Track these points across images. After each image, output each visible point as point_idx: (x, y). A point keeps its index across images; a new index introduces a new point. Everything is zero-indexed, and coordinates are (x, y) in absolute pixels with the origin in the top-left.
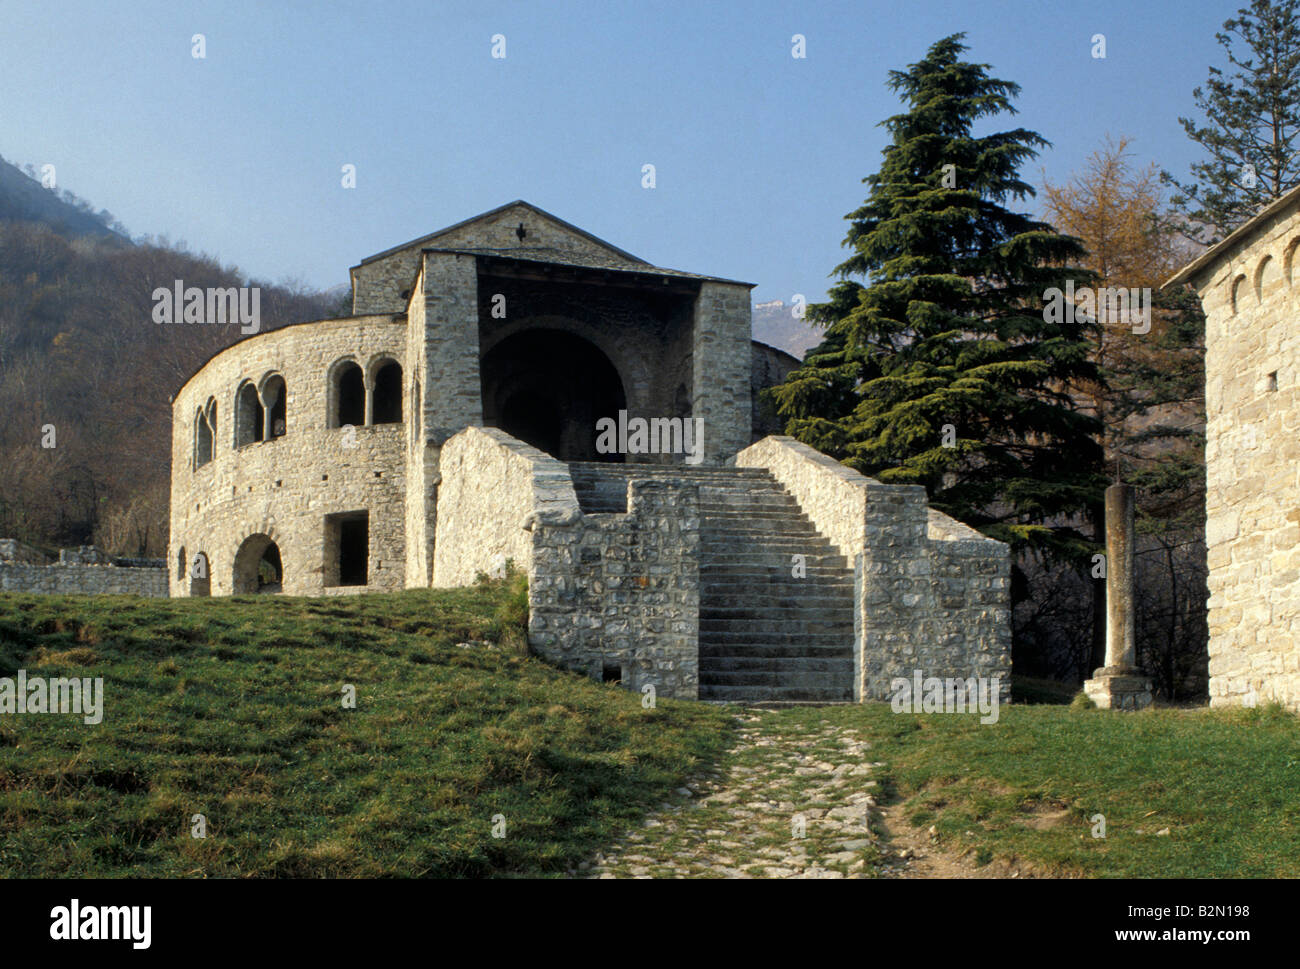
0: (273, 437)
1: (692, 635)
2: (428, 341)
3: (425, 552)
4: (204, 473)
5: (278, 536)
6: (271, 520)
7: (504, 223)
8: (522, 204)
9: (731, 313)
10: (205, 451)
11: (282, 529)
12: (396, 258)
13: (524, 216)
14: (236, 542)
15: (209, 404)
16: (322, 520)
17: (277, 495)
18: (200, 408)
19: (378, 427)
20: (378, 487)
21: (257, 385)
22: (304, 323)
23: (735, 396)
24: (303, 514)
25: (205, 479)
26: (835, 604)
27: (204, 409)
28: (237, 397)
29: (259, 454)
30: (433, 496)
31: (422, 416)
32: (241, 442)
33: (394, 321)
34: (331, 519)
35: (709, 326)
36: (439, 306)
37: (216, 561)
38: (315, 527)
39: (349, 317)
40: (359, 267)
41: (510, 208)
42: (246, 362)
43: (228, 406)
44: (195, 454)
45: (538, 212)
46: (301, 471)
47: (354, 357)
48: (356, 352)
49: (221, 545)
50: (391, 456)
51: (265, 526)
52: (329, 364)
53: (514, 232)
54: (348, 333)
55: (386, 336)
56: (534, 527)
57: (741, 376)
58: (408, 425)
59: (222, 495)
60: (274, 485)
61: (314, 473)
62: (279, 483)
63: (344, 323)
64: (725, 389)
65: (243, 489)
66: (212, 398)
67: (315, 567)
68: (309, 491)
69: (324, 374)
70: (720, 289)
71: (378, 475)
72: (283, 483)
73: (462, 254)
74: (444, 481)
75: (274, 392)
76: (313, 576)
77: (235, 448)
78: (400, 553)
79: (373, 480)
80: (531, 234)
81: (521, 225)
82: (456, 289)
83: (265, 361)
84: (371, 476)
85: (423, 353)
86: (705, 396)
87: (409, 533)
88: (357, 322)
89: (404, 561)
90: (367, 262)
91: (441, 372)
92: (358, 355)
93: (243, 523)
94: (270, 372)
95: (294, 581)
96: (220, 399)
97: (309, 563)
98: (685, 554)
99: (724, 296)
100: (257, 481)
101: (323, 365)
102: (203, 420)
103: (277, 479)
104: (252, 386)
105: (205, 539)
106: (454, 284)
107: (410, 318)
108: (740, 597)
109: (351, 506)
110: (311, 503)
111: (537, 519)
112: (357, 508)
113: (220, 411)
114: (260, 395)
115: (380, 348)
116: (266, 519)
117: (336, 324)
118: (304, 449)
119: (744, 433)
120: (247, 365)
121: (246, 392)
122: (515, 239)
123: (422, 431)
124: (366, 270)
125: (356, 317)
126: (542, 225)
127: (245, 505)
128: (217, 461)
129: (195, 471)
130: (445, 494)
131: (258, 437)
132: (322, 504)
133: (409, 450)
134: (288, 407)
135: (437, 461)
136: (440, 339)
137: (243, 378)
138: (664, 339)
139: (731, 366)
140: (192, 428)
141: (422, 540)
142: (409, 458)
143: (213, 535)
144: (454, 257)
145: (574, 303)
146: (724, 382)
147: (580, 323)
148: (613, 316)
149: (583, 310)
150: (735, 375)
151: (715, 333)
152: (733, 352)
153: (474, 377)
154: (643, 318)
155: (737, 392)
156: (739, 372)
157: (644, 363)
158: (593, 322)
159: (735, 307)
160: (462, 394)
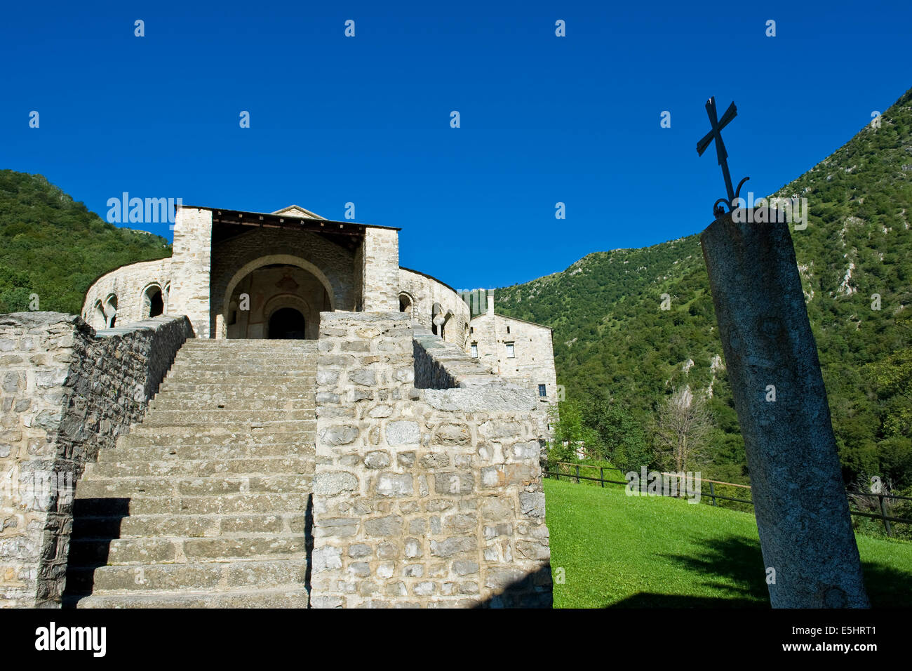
9: (385, 245)
21: (103, 303)
23: (388, 297)
28: (94, 312)
36: (183, 241)
42: (100, 290)
47: (157, 283)
48: (158, 280)
52: (142, 289)
54: (154, 268)
57: (392, 284)
63: (153, 263)
64: (381, 293)
70: (377, 231)
73: (202, 208)
82: (196, 230)
83: (109, 288)
91: (181, 284)
94: (110, 295)
99: (380, 236)
101: (138, 289)
106: (195, 227)
114: (105, 309)
117: (149, 263)
120: (100, 292)
136: (183, 262)
137: (98, 299)
139: (385, 278)
144: (196, 210)
145: (297, 247)
146: (380, 288)
147: (300, 259)
148: (321, 254)
149: (302, 251)
150: (388, 284)
151: (374, 258)
152: (386, 269)
153: (205, 287)
154: (340, 256)
155: (390, 294)
156: (390, 282)
157: (341, 283)
158: (308, 258)
159: (388, 242)
160: (195, 298)
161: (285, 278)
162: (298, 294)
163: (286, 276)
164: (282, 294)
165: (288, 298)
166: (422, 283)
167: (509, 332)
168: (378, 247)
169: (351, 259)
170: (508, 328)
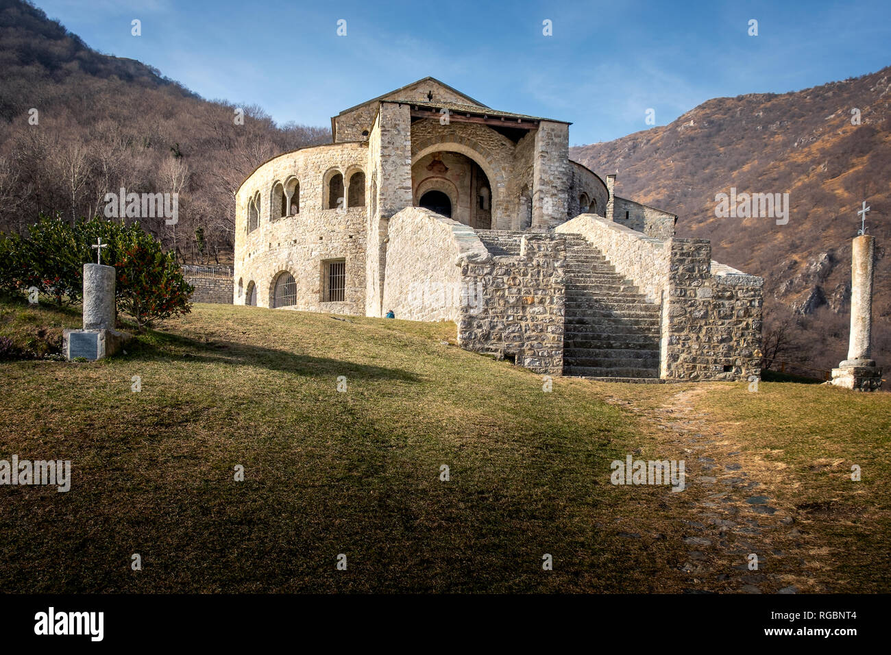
0: (292, 215)
1: (560, 334)
2: (383, 156)
3: (379, 282)
4: (253, 235)
5: (295, 272)
6: (290, 263)
7: (420, 90)
8: (431, 79)
9: (556, 140)
10: (253, 223)
11: (296, 267)
12: (359, 111)
13: (432, 86)
14: (271, 275)
15: (256, 195)
16: (319, 263)
17: (294, 248)
18: (251, 198)
19: (351, 209)
20: (351, 244)
21: (283, 184)
22: (310, 147)
23: (558, 191)
24: (308, 260)
25: (254, 239)
26: (637, 316)
27: (253, 198)
28: (272, 191)
29: (284, 224)
30: (383, 249)
31: (378, 202)
32: (273, 218)
33: (361, 146)
34: (324, 262)
35: (544, 149)
36: (389, 135)
37: (259, 286)
38: (315, 267)
39: (334, 144)
40: (339, 116)
41: (424, 81)
42: (277, 171)
43: (266, 197)
44: (248, 225)
45: (440, 83)
46: (308, 234)
47: (338, 167)
48: (339, 165)
49: (262, 277)
50: (358, 226)
51: (287, 266)
52: (324, 172)
53: (426, 96)
54: (335, 153)
55: (356, 155)
56: (463, 264)
57: (562, 179)
58: (369, 208)
59: (264, 248)
60: (293, 243)
61: (315, 237)
62: (295, 241)
63: (332, 147)
64: (552, 187)
65: (275, 245)
66: (258, 191)
67: (315, 290)
68: (312, 246)
69: (321, 177)
70: (551, 125)
71: (351, 237)
72: (298, 242)
73: (402, 103)
74: (391, 240)
75: (292, 189)
76: (314, 295)
77: (270, 220)
78: (363, 283)
79: (348, 240)
80: (435, 97)
81: (430, 92)
82: (399, 125)
83: (288, 170)
84: (347, 237)
85: (379, 164)
86: (541, 191)
87: (369, 272)
88: (340, 147)
89: (365, 288)
90: (343, 113)
91: (389, 175)
92: (340, 166)
93: (275, 264)
94: (291, 176)
95: (303, 298)
96: (262, 193)
97: (312, 288)
98: (556, 283)
99: (553, 130)
100: (283, 240)
101: (320, 172)
102: (253, 206)
103: (294, 239)
104: (281, 184)
105: (254, 273)
106: (397, 122)
107: (370, 144)
108: (578, 311)
109: (335, 255)
110: (313, 253)
111: (465, 259)
112: (339, 256)
113: (262, 199)
114: (285, 190)
115: (352, 162)
116: (288, 262)
117: (328, 147)
118: (309, 221)
119: (562, 213)
120: (277, 173)
121: (277, 187)
122: (427, 100)
123: (378, 211)
124: (343, 118)
125: (338, 144)
126: (442, 91)
127: (276, 254)
128: (261, 228)
129: (248, 234)
130: (391, 248)
131: (284, 214)
132: (319, 252)
133: (369, 222)
134: (300, 196)
135: (386, 228)
136: (389, 155)
137: (276, 179)
138: (515, 157)
139: (556, 173)
140: (246, 210)
141: (377, 275)
142: (368, 227)
143: (258, 271)
144: (398, 105)
145: (464, 135)
146: (552, 182)
147: (467, 147)
148: (486, 143)
149: (469, 140)
150: (559, 178)
151: (547, 152)
152: (557, 164)
153: (408, 178)
154: (503, 144)
155: (559, 188)
156: (561, 176)
157: (503, 172)
158: (474, 146)
159: (559, 137)
160: (401, 188)
161: (435, 160)
162: (447, 178)
163: (436, 159)
164: (433, 177)
165: (437, 181)
166: (573, 173)
167: (627, 217)
168: (551, 142)
169: (513, 148)
170: (627, 213)
